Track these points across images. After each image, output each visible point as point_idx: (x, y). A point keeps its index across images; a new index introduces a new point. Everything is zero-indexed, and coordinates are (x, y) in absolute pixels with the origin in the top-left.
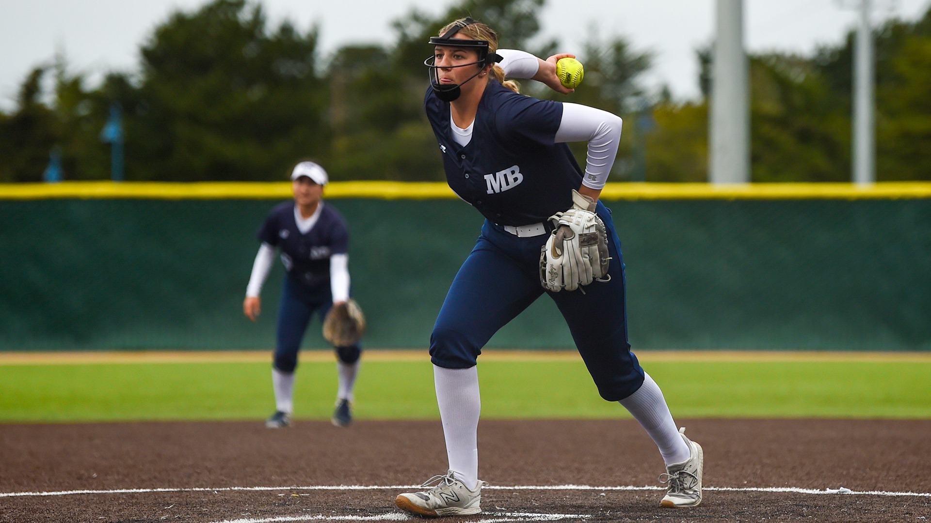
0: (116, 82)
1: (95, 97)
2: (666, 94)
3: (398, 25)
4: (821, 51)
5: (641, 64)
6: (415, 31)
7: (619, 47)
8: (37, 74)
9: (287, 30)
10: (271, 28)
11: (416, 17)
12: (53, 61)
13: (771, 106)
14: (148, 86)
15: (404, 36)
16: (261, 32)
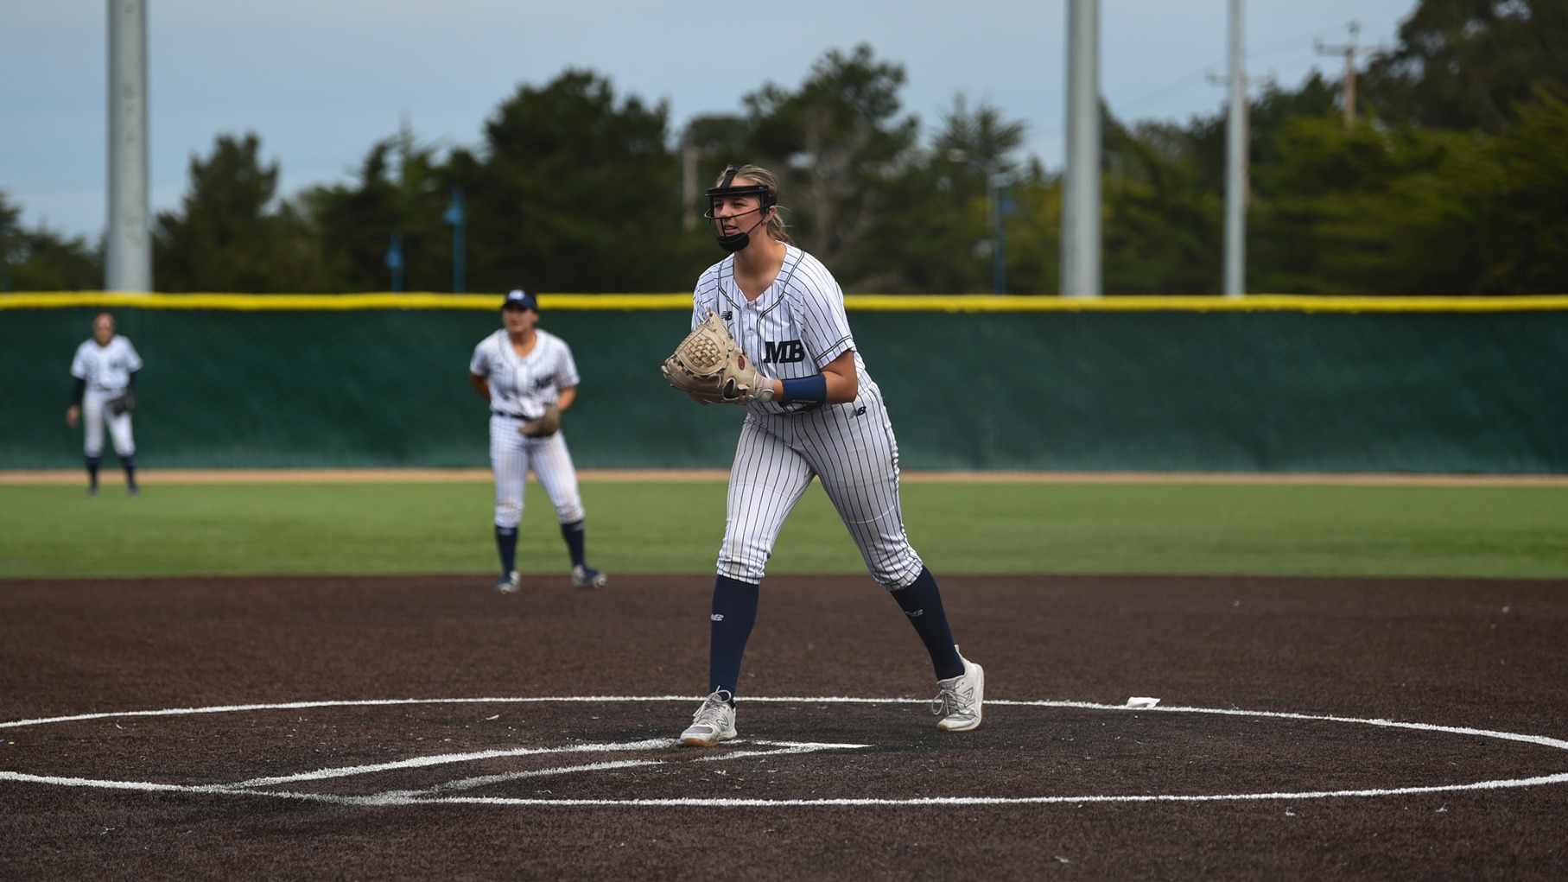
0: (462, 158)
1: (441, 173)
2: (1036, 168)
3: (750, 100)
4: (1197, 123)
5: (1010, 137)
6: (767, 108)
7: (986, 119)
8: (380, 151)
9: (634, 105)
10: (618, 104)
11: (770, 92)
12: (399, 139)
13: (1141, 188)
14: (493, 163)
15: (757, 113)
16: (609, 108)
